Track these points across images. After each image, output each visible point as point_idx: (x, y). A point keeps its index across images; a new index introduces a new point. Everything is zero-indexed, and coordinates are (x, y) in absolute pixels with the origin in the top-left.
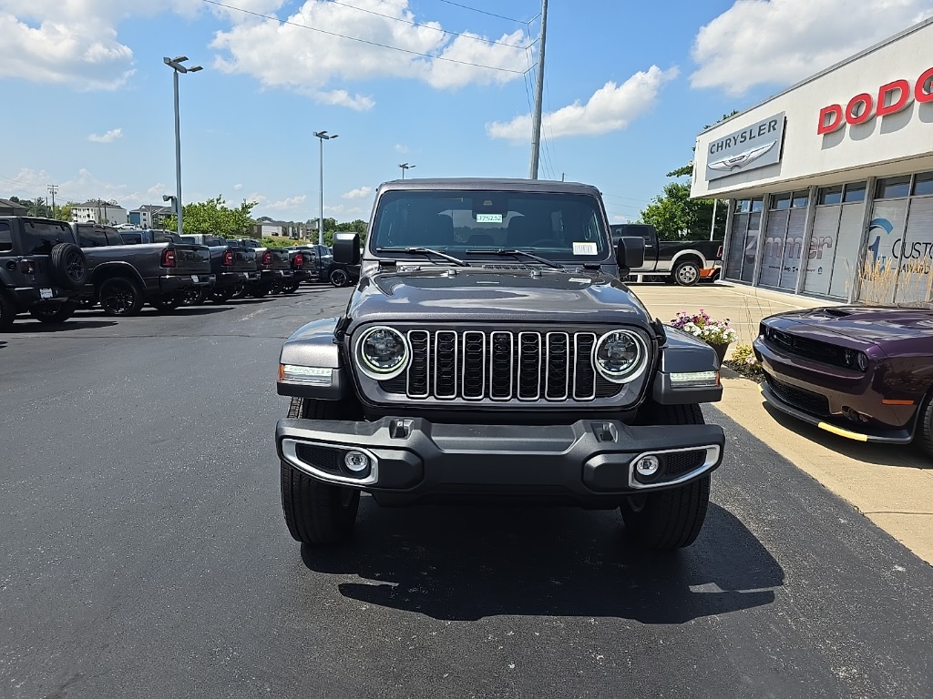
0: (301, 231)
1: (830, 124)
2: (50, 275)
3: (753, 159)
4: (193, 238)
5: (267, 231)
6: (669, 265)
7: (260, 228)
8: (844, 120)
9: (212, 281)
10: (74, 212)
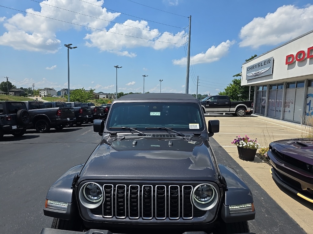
0: (112, 97)
1: (290, 61)
2: (16, 120)
3: (263, 73)
4: (71, 104)
5: (101, 97)
6: (234, 109)
7: (99, 96)
8: (295, 60)
9: (75, 119)
10: (40, 92)
